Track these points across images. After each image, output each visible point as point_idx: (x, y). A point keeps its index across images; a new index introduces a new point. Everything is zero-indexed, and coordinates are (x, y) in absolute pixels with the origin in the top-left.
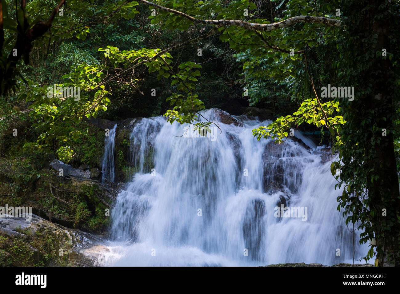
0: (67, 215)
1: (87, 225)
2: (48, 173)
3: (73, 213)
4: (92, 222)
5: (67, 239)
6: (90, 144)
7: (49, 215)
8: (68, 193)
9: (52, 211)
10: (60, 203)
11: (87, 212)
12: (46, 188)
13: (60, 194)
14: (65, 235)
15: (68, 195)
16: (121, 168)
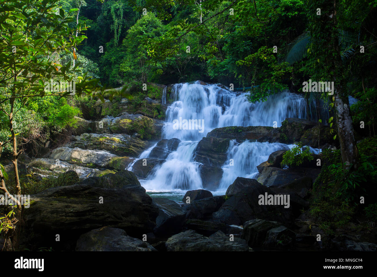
0: (151, 115)
1: (158, 117)
2: (145, 101)
3: (153, 113)
4: (159, 117)
5: (152, 121)
6: (158, 92)
7: (145, 115)
8: (151, 107)
9: (146, 113)
10: (149, 111)
11: (157, 113)
12: (144, 106)
13: (149, 108)
14: (151, 120)
15: (151, 108)
16: (168, 100)
